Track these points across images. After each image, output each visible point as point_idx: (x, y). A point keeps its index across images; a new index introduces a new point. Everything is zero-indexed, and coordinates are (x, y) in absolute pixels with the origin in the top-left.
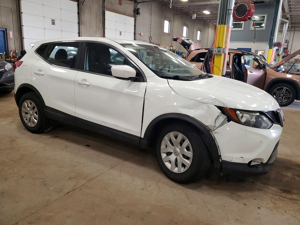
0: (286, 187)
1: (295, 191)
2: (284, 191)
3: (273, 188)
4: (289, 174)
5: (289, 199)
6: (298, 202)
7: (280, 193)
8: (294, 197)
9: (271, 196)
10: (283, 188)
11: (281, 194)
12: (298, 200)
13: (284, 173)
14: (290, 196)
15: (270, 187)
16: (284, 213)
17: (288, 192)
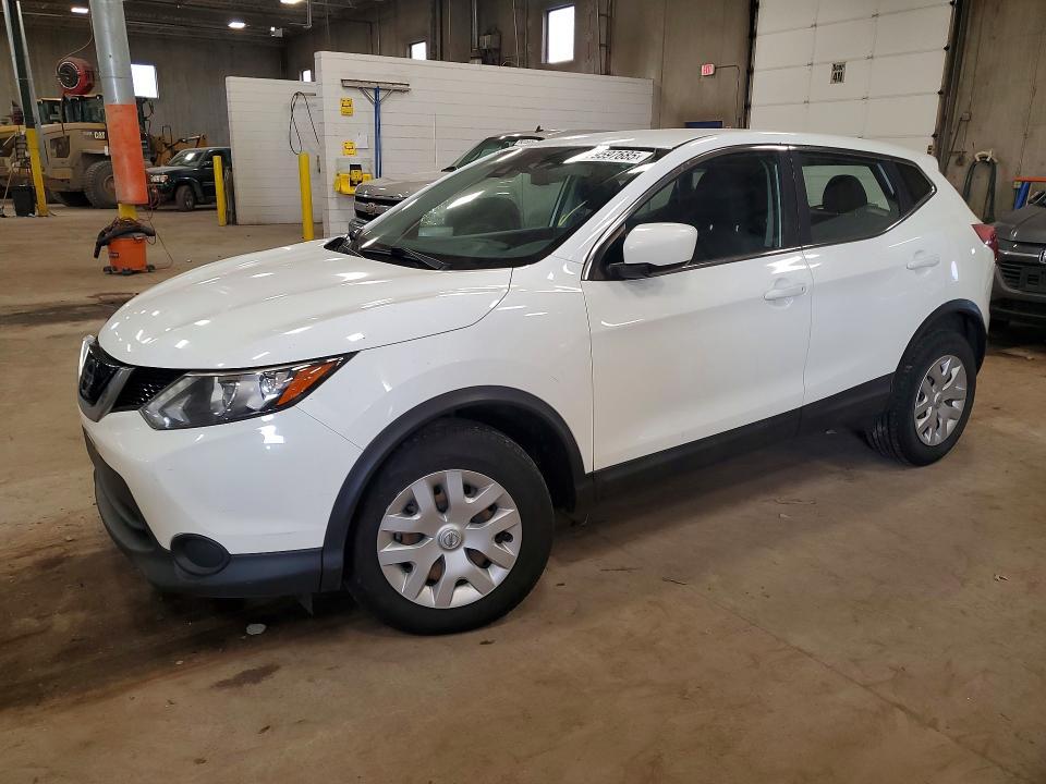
0: (58, 572)
1: (28, 576)
2: (58, 561)
3: (89, 551)
4: (62, 623)
5: (40, 549)
6: (15, 554)
7: (67, 551)
8: (28, 561)
9: (85, 534)
10: (64, 565)
11: (62, 550)
12: (17, 557)
13: (81, 616)
14: (39, 556)
15: (98, 550)
16: (42, 520)
17: (48, 564)
